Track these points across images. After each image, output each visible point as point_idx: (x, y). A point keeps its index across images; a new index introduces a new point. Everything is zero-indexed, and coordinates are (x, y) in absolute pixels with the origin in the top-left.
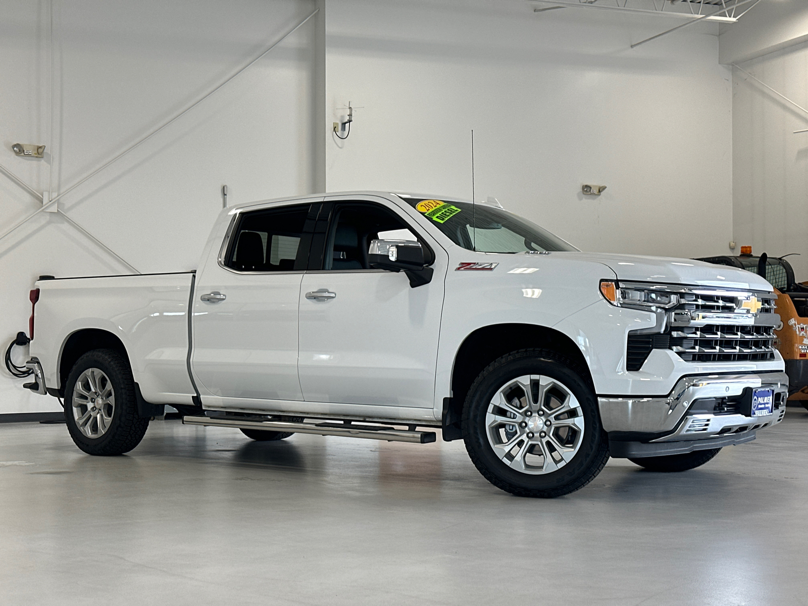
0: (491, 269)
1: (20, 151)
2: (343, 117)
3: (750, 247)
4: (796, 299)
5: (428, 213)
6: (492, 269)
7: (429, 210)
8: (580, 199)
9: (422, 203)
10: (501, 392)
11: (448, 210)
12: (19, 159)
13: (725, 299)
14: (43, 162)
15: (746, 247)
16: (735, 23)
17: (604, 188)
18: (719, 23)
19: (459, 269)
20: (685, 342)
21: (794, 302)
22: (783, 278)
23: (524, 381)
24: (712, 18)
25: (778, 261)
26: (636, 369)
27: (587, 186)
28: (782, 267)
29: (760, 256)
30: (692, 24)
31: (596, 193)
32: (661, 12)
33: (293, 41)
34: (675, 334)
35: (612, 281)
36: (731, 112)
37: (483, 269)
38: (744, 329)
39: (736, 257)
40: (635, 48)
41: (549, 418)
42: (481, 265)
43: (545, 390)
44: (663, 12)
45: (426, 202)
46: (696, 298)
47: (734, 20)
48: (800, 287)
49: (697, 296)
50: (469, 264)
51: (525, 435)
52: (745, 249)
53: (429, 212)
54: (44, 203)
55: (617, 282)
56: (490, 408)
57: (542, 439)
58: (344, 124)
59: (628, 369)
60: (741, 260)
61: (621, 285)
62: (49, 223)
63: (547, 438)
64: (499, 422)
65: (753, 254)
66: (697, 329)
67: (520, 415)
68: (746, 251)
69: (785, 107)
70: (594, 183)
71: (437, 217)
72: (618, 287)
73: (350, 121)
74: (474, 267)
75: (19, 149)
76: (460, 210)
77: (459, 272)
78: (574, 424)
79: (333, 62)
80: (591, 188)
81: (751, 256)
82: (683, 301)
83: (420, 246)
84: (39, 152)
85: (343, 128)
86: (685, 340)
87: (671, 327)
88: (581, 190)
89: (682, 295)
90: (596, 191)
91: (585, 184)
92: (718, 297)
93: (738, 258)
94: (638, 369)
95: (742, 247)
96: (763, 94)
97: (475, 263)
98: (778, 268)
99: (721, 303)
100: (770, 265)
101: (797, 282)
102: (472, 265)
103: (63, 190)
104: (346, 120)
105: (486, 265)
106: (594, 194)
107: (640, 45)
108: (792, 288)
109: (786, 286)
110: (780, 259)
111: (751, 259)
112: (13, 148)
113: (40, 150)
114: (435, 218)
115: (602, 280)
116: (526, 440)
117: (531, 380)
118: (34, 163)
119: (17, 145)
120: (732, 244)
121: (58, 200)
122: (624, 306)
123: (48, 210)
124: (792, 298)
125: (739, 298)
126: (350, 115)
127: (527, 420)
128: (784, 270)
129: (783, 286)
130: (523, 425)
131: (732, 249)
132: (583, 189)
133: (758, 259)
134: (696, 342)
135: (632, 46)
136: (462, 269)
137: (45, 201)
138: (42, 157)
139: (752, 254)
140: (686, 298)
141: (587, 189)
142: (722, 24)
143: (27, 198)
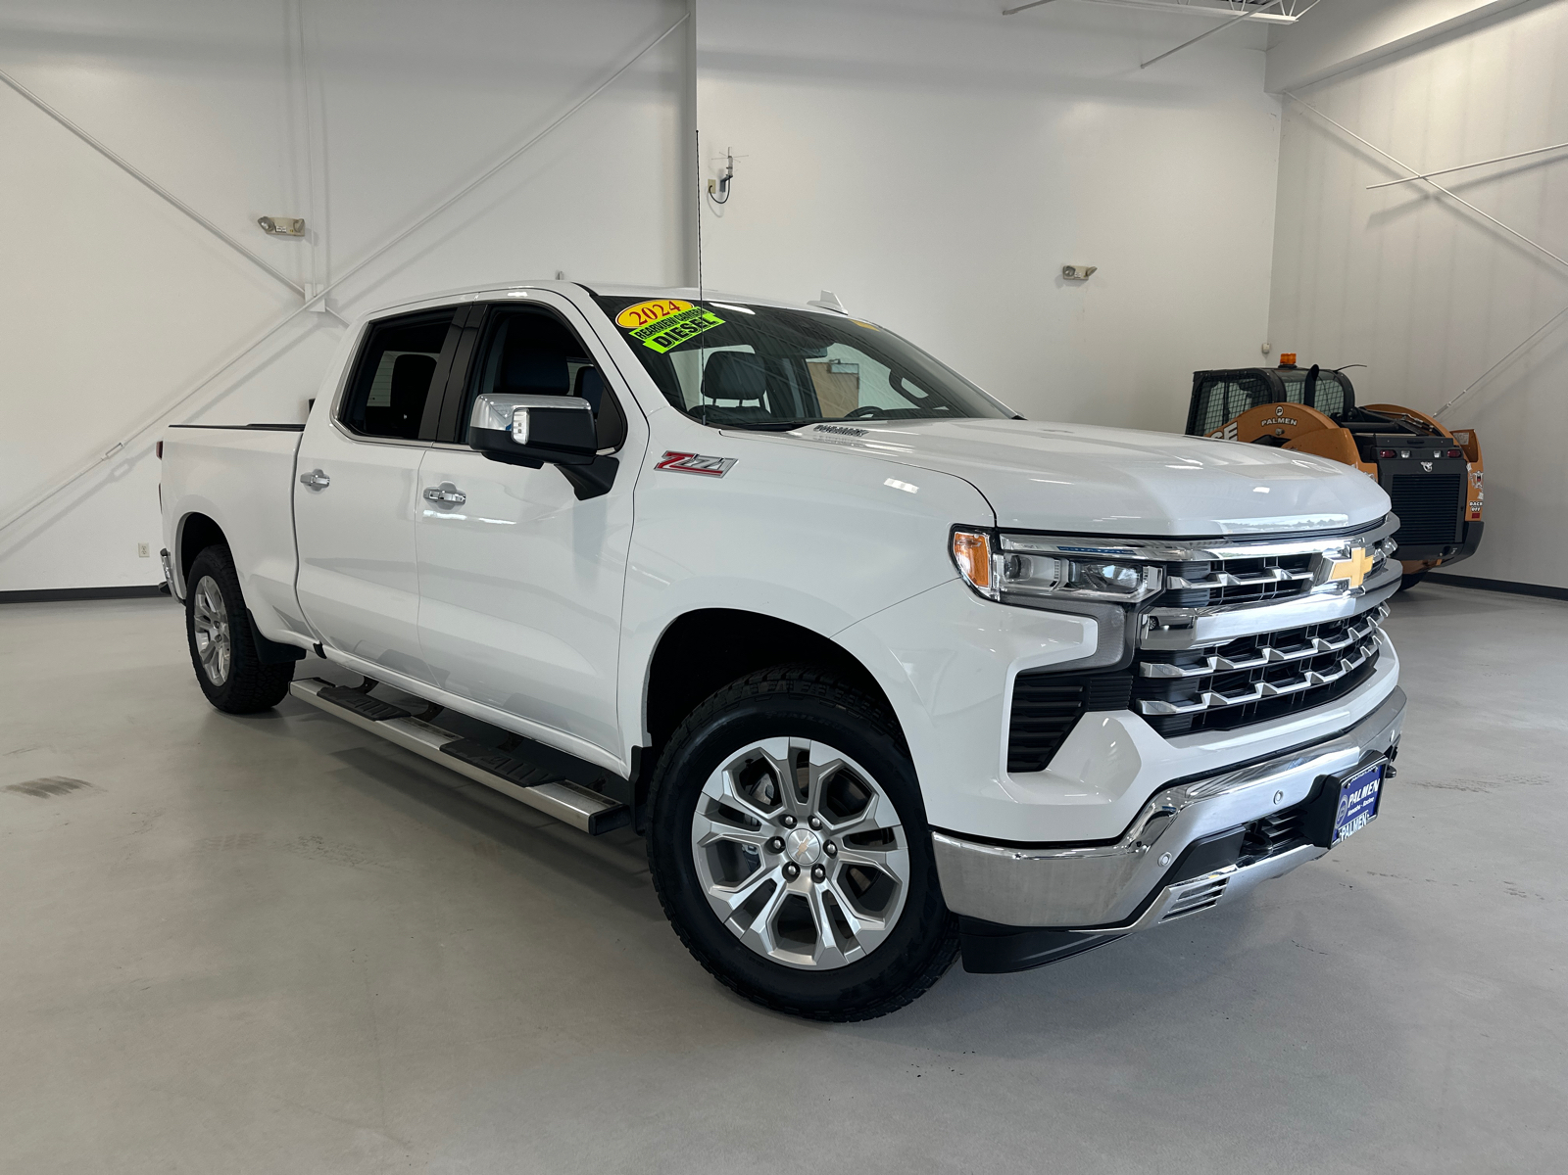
0: (718, 473)
1: (269, 227)
2: (721, 171)
3: (1294, 355)
4: (1358, 434)
5: (640, 329)
6: (721, 472)
7: (646, 321)
8: (1059, 286)
9: (637, 308)
10: (724, 770)
11: (692, 322)
12: (271, 239)
13: (1286, 562)
14: (304, 241)
15: (1288, 355)
16: (1294, 23)
17: (1093, 270)
18: (1270, 24)
19: (661, 466)
20: (1174, 686)
21: (1355, 438)
22: (1338, 399)
23: (776, 748)
24: (1257, 15)
25: (1332, 375)
26: (1036, 765)
27: (1069, 268)
28: (1337, 384)
29: (1310, 368)
30: (1229, 25)
31: (1082, 278)
32: (1185, 6)
33: (654, 61)
34: (1151, 670)
35: (981, 530)
36: (1277, 161)
37: (705, 471)
38: (1328, 630)
39: (1273, 370)
40: (1146, 68)
41: (832, 839)
42: (703, 461)
43: (822, 776)
44: (1187, 6)
45: (649, 305)
46: (1212, 569)
47: (1293, 19)
48: (1362, 413)
49: (1217, 566)
50: (681, 456)
51: (779, 869)
52: (1286, 358)
53: (644, 326)
54: (307, 299)
55: (996, 532)
56: (702, 804)
57: (816, 885)
58: (723, 182)
59: (1015, 765)
60: (1280, 373)
61: (1007, 543)
62: (317, 327)
63: (824, 886)
64: (721, 836)
65: (1298, 364)
66: (1210, 651)
67: (767, 824)
68: (1288, 360)
69: (1355, 152)
70: (1080, 263)
71: (656, 340)
72: (997, 548)
73: (730, 177)
74: (689, 465)
75: (269, 225)
76: (721, 322)
77: (660, 473)
78: (885, 866)
79: (707, 88)
80: (1074, 270)
81: (1294, 368)
82: (1178, 583)
83: (589, 408)
84: (298, 229)
85: (723, 189)
86: (1174, 683)
87: (1138, 650)
88: (1061, 273)
89: (1173, 568)
90: (1081, 274)
91: (1068, 265)
92: (1271, 561)
93: (1276, 372)
94: (1041, 767)
95: (1283, 355)
96: (1326, 134)
97: (691, 455)
98: (1332, 385)
99: (1279, 575)
100: (1321, 380)
101: (1357, 405)
102: (687, 459)
103: (334, 281)
104: (725, 176)
105: (712, 461)
106: (1078, 279)
107: (1153, 64)
108: (1350, 414)
109: (1341, 411)
110: (1336, 372)
111: (1294, 372)
112: (260, 223)
113: (297, 226)
114: (649, 343)
115: (957, 528)
116: (780, 881)
117: (791, 750)
118: (293, 244)
119: (264, 219)
120: (1266, 347)
121: (328, 293)
122: (1011, 599)
123: (312, 310)
124: (1353, 431)
125: (1325, 555)
126: (730, 168)
127: (786, 833)
128: (1340, 388)
129: (1336, 411)
130: (775, 847)
131: (1266, 353)
132: (1064, 272)
133: (1307, 372)
134: (1205, 683)
135: (1142, 66)
136: (667, 466)
137: (308, 296)
138: (303, 236)
139: (1296, 364)
140: (1185, 574)
141: (1069, 272)
142: (1274, 26)
143: (285, 293)
